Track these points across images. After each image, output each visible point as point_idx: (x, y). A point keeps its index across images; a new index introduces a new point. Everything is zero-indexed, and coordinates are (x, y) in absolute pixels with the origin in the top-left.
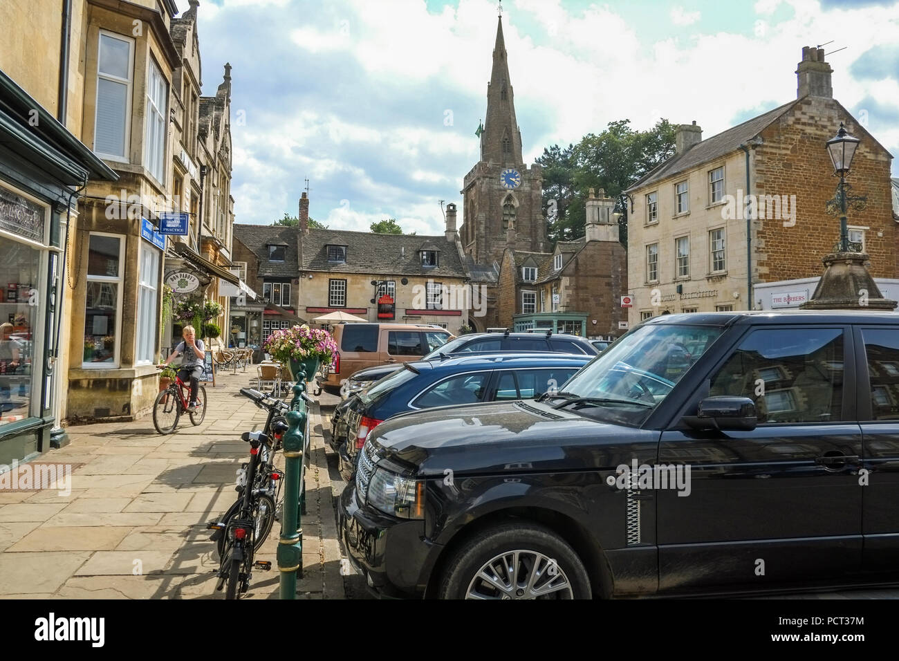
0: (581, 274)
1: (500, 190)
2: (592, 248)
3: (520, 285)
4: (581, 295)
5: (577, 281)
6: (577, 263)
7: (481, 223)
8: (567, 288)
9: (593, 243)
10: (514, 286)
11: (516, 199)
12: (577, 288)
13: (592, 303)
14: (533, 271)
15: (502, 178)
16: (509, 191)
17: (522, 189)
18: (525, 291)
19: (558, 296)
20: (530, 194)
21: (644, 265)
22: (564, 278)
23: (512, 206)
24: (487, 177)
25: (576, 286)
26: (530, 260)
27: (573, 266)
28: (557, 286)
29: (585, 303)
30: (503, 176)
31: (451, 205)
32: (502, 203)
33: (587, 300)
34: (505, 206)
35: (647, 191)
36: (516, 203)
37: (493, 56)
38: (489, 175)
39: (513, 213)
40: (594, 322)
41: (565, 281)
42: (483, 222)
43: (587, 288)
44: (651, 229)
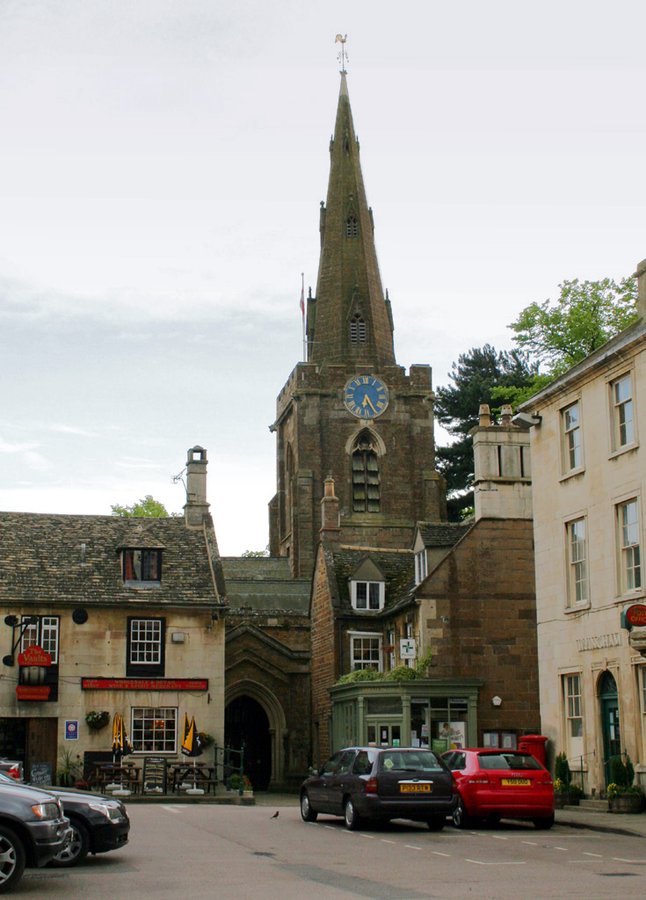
0: (462, 591)
1: (344, 420)
2: (485, 533)
3: (345, 620)
4: (464, 638)
5: (454, 608)
6: (453, 569)
7: (304, 492)
8: (431, 624)
9: (490, 524)
10: (332, 622)
11: (378, 437)
12: (454, 624)
13: (490, 656)
14: (375, 588)
15: (348, 396)
16: (363, 424)
17: (392, 418)
18: (354, 634)
19: (412, 642)
20: (409, 428)
21: (562, 567)
22: (423, 601)
23: (372, 455)
24: (315, 394)
25: (453, 618)
26: (369, 564)
27: (444, 574)
28: (413, 620)
29: (474, 657)
30: (350, 392)
31: (196, 450)
32: (349, 448)
33: (478, 651)
34: (357, 454)
35: (563, 401)
36: (380, 449)
37: (331, 150)
38: (319, 391)
39: (373, 467)
40: (497, 701)
41: (427, 609)
42: (308, 489)
43: (476, 624)
44: (573, 483)
